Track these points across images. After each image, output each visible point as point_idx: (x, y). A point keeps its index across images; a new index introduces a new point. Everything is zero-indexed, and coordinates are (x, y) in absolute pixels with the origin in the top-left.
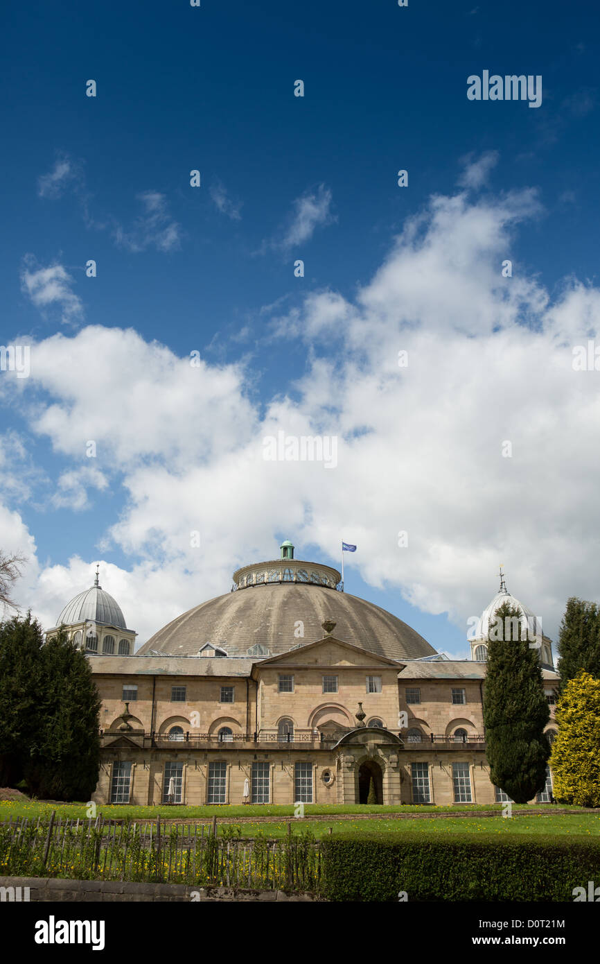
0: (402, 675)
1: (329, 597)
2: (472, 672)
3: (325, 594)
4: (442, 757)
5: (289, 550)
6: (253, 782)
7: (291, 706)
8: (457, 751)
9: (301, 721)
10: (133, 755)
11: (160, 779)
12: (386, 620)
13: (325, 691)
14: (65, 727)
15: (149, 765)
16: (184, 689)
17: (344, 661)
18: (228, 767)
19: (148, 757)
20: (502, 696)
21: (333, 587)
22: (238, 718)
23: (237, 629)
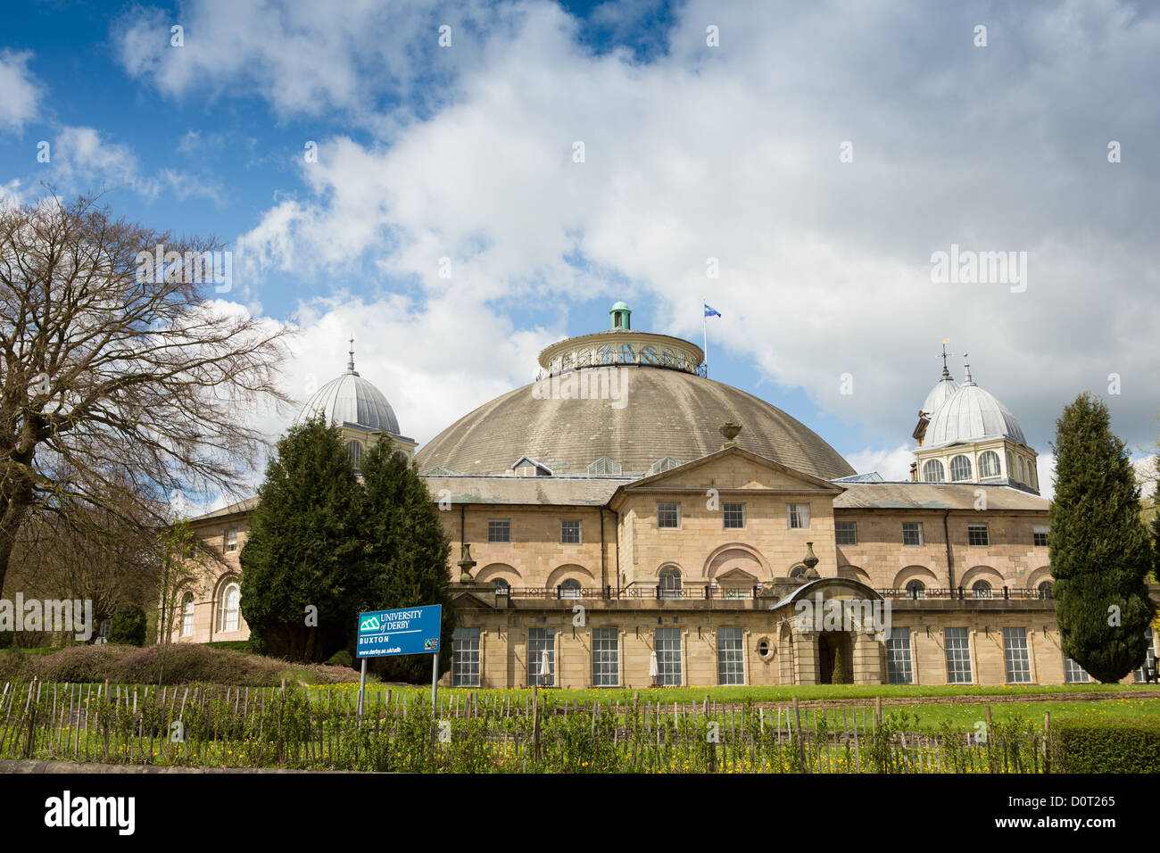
0: (838, 502)
1: (696, 388)
2: (930, 499)
3: (689, 383)
4: (929, 620)
5: (623, 317)
6: (659, 656)
7: (677, 548)
8: (952, 611)
9: (692, 571)
10: (482, 620)
11: (522, 652)
12: (783, 421)
13: (727, 525)
14: (407, 579)
15: (506, 634)
16: (507, 524)
17: (754, 483)
18: (620, 635)
19: (504, 622)
20: (1086, 532)
21: (693, 371)
22: (589, 565)
23: (563, 436)
